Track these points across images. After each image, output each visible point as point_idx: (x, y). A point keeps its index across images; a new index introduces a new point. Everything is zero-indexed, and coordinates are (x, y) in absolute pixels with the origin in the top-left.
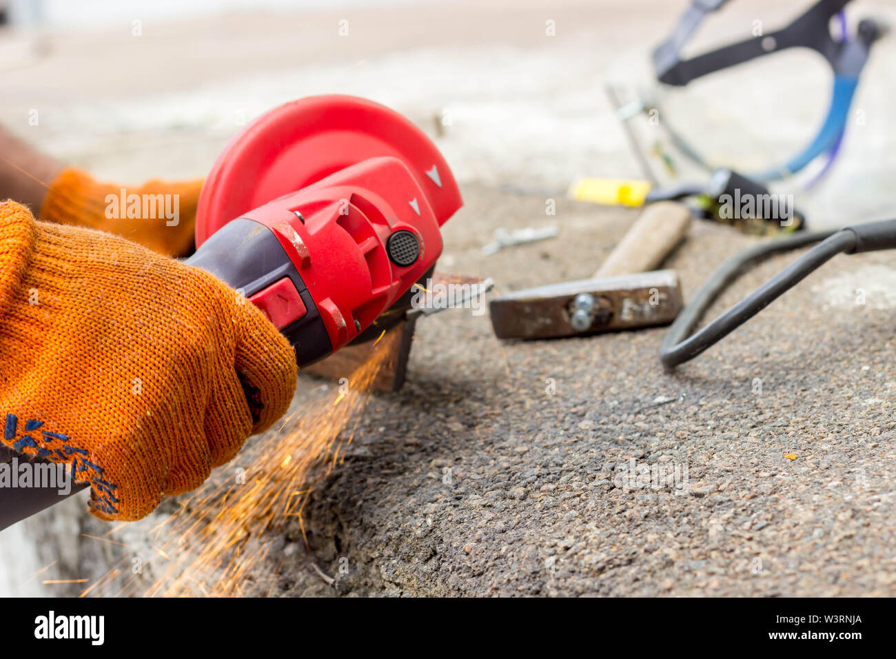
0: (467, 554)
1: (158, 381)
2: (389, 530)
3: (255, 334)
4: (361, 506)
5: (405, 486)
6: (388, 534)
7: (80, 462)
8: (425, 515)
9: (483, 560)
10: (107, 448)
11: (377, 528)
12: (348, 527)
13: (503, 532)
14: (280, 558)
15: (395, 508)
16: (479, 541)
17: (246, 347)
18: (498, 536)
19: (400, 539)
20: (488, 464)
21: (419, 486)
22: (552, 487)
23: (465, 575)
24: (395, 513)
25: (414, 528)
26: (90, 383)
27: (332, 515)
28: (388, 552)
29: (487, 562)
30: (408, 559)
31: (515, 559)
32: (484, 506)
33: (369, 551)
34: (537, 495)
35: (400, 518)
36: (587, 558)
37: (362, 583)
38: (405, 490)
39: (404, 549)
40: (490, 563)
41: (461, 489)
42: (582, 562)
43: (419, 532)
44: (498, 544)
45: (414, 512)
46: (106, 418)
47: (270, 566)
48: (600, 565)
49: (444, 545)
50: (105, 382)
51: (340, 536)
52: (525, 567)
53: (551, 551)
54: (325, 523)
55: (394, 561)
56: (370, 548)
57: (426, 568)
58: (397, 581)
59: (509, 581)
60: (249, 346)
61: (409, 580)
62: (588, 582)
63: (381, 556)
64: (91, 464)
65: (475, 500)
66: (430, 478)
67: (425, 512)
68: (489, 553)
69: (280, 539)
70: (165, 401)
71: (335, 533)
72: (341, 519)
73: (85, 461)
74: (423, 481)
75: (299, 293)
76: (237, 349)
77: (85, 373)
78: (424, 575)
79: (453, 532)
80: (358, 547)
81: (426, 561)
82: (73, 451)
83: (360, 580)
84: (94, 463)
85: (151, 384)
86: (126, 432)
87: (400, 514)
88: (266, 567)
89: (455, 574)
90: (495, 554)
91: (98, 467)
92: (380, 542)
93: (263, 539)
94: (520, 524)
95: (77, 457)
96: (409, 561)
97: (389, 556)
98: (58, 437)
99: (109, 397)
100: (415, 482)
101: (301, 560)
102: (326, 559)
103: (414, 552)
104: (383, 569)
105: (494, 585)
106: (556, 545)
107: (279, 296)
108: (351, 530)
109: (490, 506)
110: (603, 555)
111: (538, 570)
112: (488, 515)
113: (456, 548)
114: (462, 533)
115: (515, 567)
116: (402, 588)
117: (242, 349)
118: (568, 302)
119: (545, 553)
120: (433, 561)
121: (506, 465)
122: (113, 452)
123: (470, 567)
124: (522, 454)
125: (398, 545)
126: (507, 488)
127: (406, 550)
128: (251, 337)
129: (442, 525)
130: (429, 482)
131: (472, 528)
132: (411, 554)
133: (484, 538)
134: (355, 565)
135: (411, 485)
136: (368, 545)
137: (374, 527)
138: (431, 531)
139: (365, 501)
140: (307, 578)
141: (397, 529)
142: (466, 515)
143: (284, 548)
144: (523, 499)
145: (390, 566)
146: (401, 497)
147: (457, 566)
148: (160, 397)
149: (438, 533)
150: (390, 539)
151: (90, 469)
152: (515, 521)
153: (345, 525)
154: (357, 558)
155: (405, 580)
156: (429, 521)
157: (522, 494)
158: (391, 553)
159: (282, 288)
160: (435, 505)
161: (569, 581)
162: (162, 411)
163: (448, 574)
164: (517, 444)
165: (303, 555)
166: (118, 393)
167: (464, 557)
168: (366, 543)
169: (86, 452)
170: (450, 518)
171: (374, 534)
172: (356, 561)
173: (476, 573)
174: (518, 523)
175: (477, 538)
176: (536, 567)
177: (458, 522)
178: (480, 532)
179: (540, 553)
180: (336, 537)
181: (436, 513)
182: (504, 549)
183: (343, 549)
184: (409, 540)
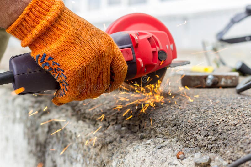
0: (189, 123)
1: (90, 57)
2: (160, 119)
3: (119, 57)
6: (160, 120)
7: (60, 74)
8: (172, 115)
9: (195, 124)
10: (70, 71)
11: (155, 120)
13: (200, 118)
14: (120, 131)
17: (115, 60)
19: (164, 122)
23: (188, 128)
25: (169, 118)
26: (70, 52)
27: (138, 119)
28: (159, 125)
30: (166, 127)
31: (206, 123)
32: (192, 113)
36: (230, 122)
37: (148, 136)
38: (164, 111)
39: (165, 124)
40: (197, 124)
41: (183, 110)
42: (229, 123)
43: (171, 119)
44: (199, 120)
45: (168, 115)
46: (72, 62)
47: (116, 133)
48: (235, 124)
49: (180, 122)
50: (75, 52)
51: (140, 124)
52: (209, 124)
53: (218, 121)
54: (136, 121)
55: (161, 128)
57: (172, 129)
58: (162, 133)
59: (204, 128)
60: (116, 60)
61: (166, 133)
62: (232, 127)
63: (157, 126)
64: (64, 75)
65: (188, 112)
66: (172, 108)
68: (196, 122)
69: (120, 126)
70: (90, 64)
72: (142, 119)
73: (62, 74)
74: (169, 109)
75: (133, 53)
76: (113, 59)
77: (70, 48)
78: (171, 131)
79: (183, 118)
81: (173, 127)
82: (59, 70)
83: (147, 135)
84: (65, 75)
85: (88, 57)
86: (77, 68)
87: (163, 115)
89: (185, 128)
90: (198, 122)
91: (66, 77)
92: (157, 122)
93: (114, 126)
94: (205, 116)
95: (60, 73)
96: (166, 128)
98: (57, 64)
99: (75, 57)
100: (167, 109)
101: (126, 131)
102: (135, 132)
104: (157, 130)
105: (199, 129)
106: (219, 120)
107: (127, 52)
108: (145, 122)
109: (194, 113)
110: (236, 122)
112: (194, 115)
113: (185, 122)
114: (186, 118)
115: (206, 125)
116: (163, 135)
117: (114, 60)
118: (205, 78)
119: (216, 121)
120: (175, 127)
122: (72, 73)
123: (190, 126)
125: (163, 123)
126: (198, 110)
127: (166, 124)
128: (118, 57)
129: (179, 117)
131: (190, 117)
132: (168, 125)
133: (194, 119)
134: (146, 131)
138: (175, 119)
139: (150, 113)
140: (129, 135)
141: (163, 119)
142: (186, 115)
143: (121, 128)
144: (204, 112)
147: (186, 125)
148: (89, 62)
149: (178, 119)
150: (160, 122)
151: (63, 77)
152: (203, 116)
153: (143, 121)
154: (146, 129)
155: (165, 133)
156: (174, 117)
158: (160, 126)
159: (128, 50)
160: (176, 113)
161: (225, 128)
162: (89, 66)
163: (182, 128)
165: (127, 130)
166: (78, 57)
169: (64, 71)
170: (181, 116)
173: (192, 127)
175: (192, 119)
176: (214, 124)
177: (184, 116)
178: (193, 118)
179: (214, 121)
180: (139, 125)
181: (176, 115)
182: (201, 121)
183: (141, 128)
184: (167, 122)
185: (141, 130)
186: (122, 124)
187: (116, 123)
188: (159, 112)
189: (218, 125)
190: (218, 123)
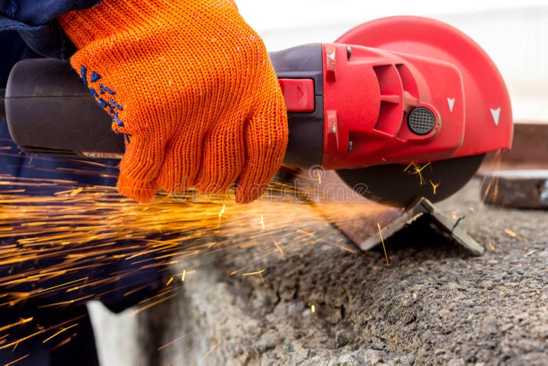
0: (441, 318)
2: (382, 300)
4: (365, 283)
5: (400, 274)
6: (382, 303)
8: (412, 292)
9: (453, 323)
11: (374, 299)
12: (353, 299)
13: (471, 306)
14: (299, 318)
15: (390, 286)
16: (451, 310)
18: (466, 309)
19: (390, 307)
20: (466, 267)
21: (411, 275)
22: (514, 284)
23: (436, 332)
24: (390, 289)
25: (402, 299)
27: (342, 291)
28: (379, 316)
29: (455, 324)
30: (393, 322)
31: (479, 324)
32: (459, 290)
33: (365, 316)
34: (502, 287)
35: (393, 293)
36: (537, 328)
37: (355, 339)
38: (400, 276)
39: (392, 313)
40: (458, 325)
41: (443, 279)
42: (533, 331)
43: (405, 303)
44: (467, 313)
45: (404, 289)
47: (291, 321)
49: (423, 312)
51: (345, 306)
52: (485, 329)
53: (508, 321)
54: (336, 296)
55: (383, 323)
56: (366, 314)
57: (406, 329)
58: (383, 337)
59: (471, 338)
61: (392, 337)
63: (374, 319)
65: (453, 285)
66: (420, 271)
67: (412, 289)
68: (458, 319)
69: (301, 304)
71: (342, 303)
72: (348, 293)
74: (415, 272)
78: (404, 335)
79: (432, 303)
80: (358, 313)
81: (408, 324)
83: (355, 337)
87: (393, 290)
88: (287, 323)
89: (429, 331)
90: (463, 320)
93: (289, 304)
94: (486, 303)
97: (380, 319)
100: (409, 272)
101: (313, 321)
102: (333, 322)
103: (399, 317)
104: (373, 327)
105: (459, 340)
106: (512, 317)
108: (354, 300)
109: (464, 290)
111: (495, 332)
112: (461, 295)
113: (433, 314)
114: (438, 305)
115: (477, 329)
116: (385, 343)
118: (540, 184)
119: (503, 321)
120: (412, 326)
121: (479, 269)
123: (441, 327)
124: (492, 265)
125: (388, 311)
126: (478, 281)
129: (424, 300)
130: (419, 274)
131: (448, 302)
132: (397, 318)
133: (456, 308)
134: (353, 327)
135: (405, 273)
136: (365, 311)
137: (372, 298)
138: (415, 302)
139: (368, 281)
140: (316, 332)
141: (389, 300)
142: (444, 293)
143: (303, 311)
144: (490, 289)
145: (379, 326)
146: (396, 280)
147: (431, 325)
149: (421, 304)
150: (382, 306)
152: (482, 301)
153: (351, 297)
154: (355, 321)
155: (389, 337)
156: (415, 296)
157: (490, 286)
158: (382, 316)
160: (422, 285)
161: (520, 342)
163: (424, 331)
164: (490, 259)
165: (316, 318)
167: (437, 319)
168: (364, 310)
170: (431, 295)
171: (371, 304)
172: (354, 324)
173: (445, 332)
174: (485, 302)
175: (450, 307)
176: (495, 330)
177: (438, 297)
178: (453, 304)
179: (500, 321)
180: (342, 307)
181: (420, 290)
182: (470, 317)
183: (347, 316)
184: (397, 308)
185: (345, 320)
186: (306, 300)
187: (295, 297)
188: (386, 280)
189: (504, 333)
190: (504, 328)
